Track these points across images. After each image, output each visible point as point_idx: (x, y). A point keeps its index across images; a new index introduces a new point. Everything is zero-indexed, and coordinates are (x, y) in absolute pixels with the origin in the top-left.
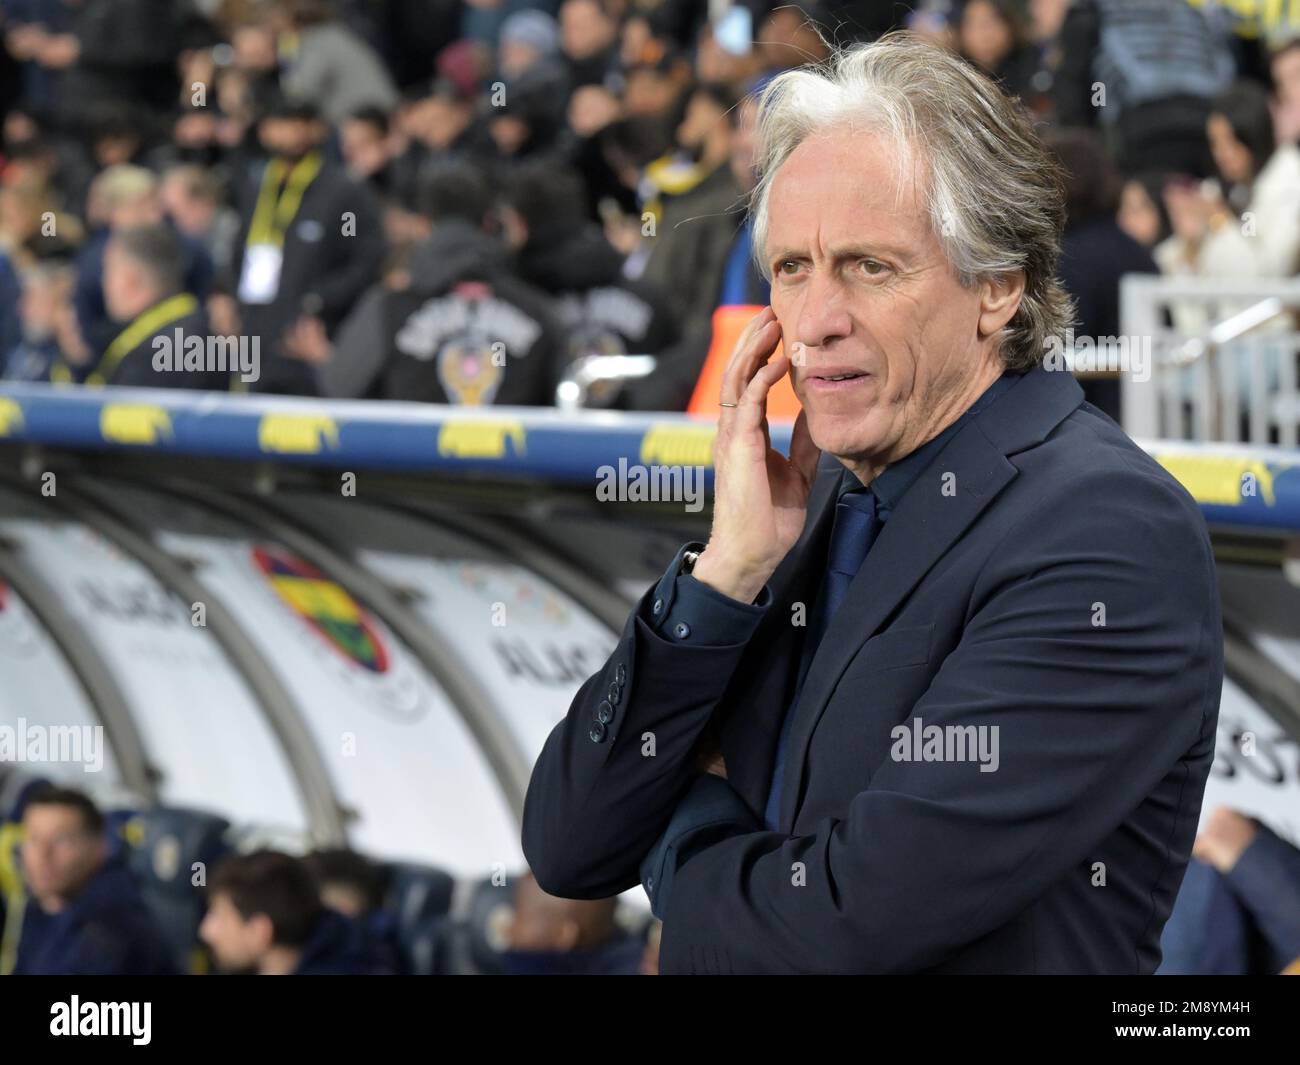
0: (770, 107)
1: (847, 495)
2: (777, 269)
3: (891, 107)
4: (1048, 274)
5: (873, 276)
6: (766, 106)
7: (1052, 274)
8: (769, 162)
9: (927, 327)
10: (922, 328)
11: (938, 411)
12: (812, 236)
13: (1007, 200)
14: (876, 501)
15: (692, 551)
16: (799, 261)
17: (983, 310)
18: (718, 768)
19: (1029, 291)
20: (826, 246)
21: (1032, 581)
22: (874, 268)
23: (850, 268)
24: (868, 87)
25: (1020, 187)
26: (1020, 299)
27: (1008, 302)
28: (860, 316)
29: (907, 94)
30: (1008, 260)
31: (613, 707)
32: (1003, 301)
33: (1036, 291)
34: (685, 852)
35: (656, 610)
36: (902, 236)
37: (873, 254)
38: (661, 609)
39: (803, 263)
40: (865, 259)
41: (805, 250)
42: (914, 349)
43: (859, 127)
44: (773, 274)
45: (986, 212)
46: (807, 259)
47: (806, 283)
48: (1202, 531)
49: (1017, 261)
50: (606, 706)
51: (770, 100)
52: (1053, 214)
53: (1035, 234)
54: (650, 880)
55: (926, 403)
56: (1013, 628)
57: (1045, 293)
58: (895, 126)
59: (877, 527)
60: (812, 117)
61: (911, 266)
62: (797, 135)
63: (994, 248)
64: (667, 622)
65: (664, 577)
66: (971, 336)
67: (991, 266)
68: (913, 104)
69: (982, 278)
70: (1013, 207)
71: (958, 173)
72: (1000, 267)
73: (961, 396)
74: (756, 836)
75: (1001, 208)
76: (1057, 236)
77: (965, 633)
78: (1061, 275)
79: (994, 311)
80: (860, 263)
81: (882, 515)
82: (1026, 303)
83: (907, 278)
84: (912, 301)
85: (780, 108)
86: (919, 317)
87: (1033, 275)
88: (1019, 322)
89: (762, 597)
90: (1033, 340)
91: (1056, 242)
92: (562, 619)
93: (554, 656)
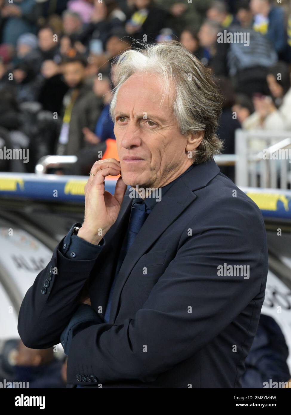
0: (122, 62)
1: (135, 204)
2: (117, 119)
3: (164, 68)
4: (213, 132)
5: (151, 127)
6: (121, 61)
7: (214, 133)
8: (119, 81)
9: (167, 146)
10: (165, 146)
11: (168, 176)
12: (131, 110)
13: (202, 106)
14: (146, 206)
15: (77, 227)
16: (125, 117)
17: (188, 143)
18: (88, 302)
19: (205, 138)
20: (135, 113)
21: (201, 235)
22: (151, 124)
23: (143, 122)
24: (157, 59)
25: (207, 101)
26: (201, 141)
27: (197, 141)
28: (144, 139)
29: (171, 64)
30: (199, 127)
31: (49, 282)
32: (195, 140)
33: (208, 138)
34: (76, 331)
35: (64, 248)
36: (162, 114)
37: (152, 119)
38: (66, 247)
39: (127, 118)
40: (149, 120)
41: (128, 114)
42: (162, 153)
43: (153, 73)
44: (116, 121)
45: (194, 109)
46: (128, 117)
47: (127, 126)
48: (262, 219)
49: (202, 127)
50: (47, 281)
51: (123, 59)
52: (217, 112)
53: (210, 118)
54: (63, 342)
55: (164, 173)
56: (195, 252)
57: (211, 139)
58: (165, 75)
59: (146, 216)
60: (136, 67)
61: (163, 124)
62: (130, 73)
63: (195, 122)
64: (68, 252)
65: (67, 235)
66: (182, 152)
67: (193, 128)
68: (172, 68)
69: (189, 132)
70: (203, 108)
71: (185, 94)
72: (196, 129)
73: (177, 171)
74: (102, 325)
75: (199, 108)
76: (217, 120)
77: (177, 253)
78: (217, 133)
79: (192, 144)
80: (147, 121)
81: (148, 212)
82: (204, 142)
83: (162, 129)
84: (162, 136)
85: (126, 62)
86: (166, 143)
87: (207, 133)
88: (200, 148)
89: (101, 242)
90: (205, 155)
91: (217, 122)
92: (36, 248)
93: (34, 261)
